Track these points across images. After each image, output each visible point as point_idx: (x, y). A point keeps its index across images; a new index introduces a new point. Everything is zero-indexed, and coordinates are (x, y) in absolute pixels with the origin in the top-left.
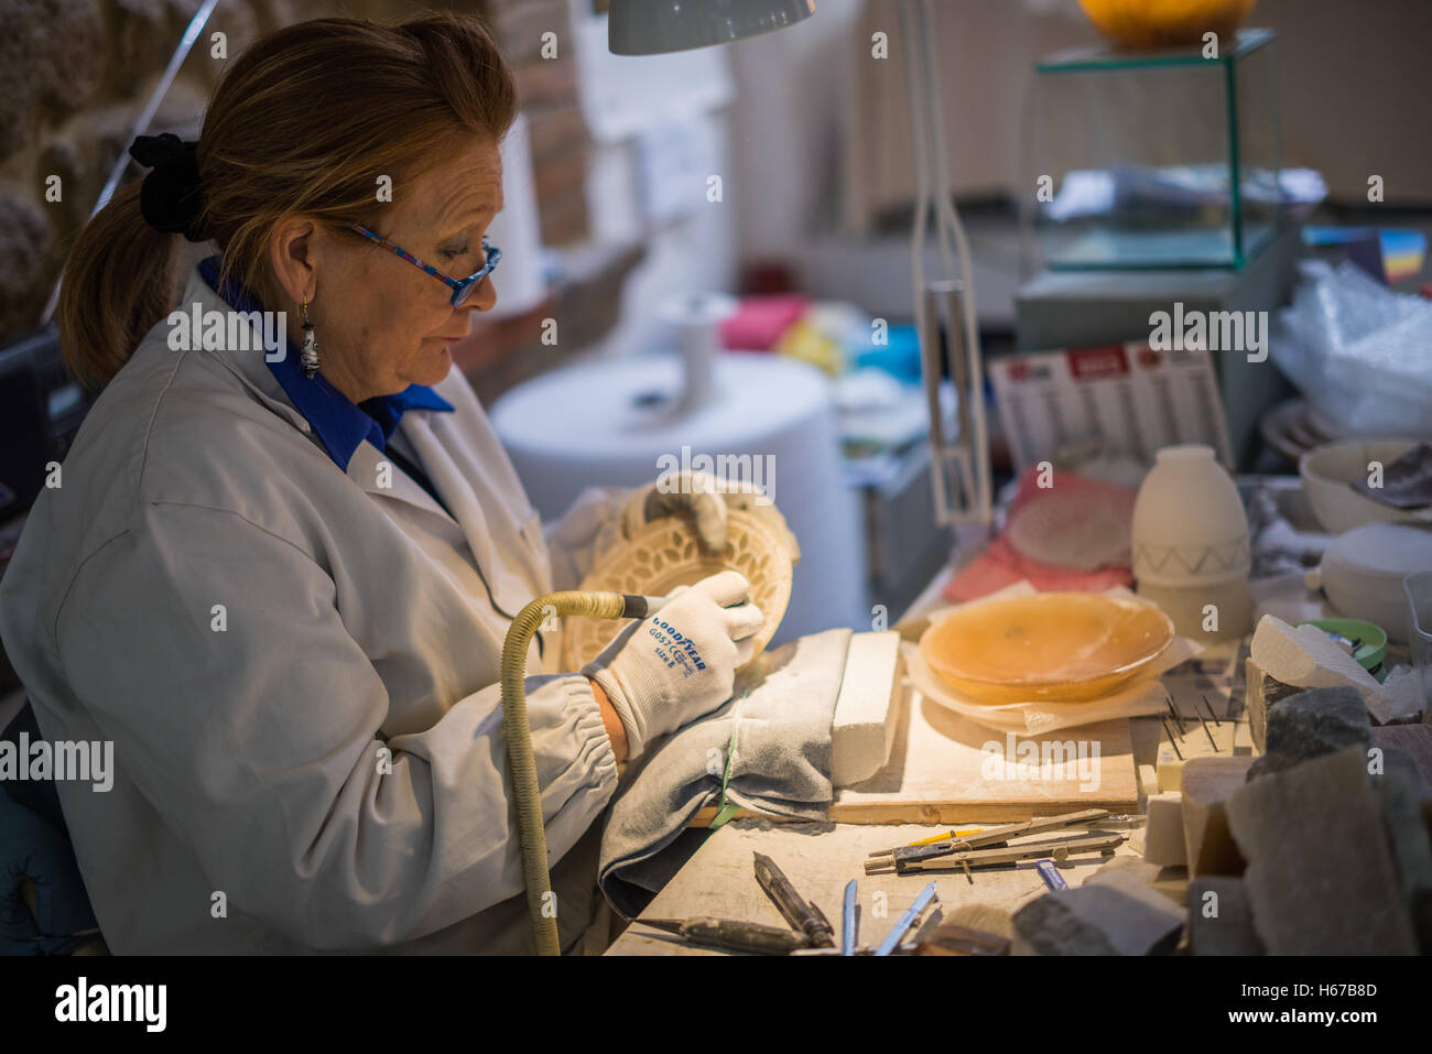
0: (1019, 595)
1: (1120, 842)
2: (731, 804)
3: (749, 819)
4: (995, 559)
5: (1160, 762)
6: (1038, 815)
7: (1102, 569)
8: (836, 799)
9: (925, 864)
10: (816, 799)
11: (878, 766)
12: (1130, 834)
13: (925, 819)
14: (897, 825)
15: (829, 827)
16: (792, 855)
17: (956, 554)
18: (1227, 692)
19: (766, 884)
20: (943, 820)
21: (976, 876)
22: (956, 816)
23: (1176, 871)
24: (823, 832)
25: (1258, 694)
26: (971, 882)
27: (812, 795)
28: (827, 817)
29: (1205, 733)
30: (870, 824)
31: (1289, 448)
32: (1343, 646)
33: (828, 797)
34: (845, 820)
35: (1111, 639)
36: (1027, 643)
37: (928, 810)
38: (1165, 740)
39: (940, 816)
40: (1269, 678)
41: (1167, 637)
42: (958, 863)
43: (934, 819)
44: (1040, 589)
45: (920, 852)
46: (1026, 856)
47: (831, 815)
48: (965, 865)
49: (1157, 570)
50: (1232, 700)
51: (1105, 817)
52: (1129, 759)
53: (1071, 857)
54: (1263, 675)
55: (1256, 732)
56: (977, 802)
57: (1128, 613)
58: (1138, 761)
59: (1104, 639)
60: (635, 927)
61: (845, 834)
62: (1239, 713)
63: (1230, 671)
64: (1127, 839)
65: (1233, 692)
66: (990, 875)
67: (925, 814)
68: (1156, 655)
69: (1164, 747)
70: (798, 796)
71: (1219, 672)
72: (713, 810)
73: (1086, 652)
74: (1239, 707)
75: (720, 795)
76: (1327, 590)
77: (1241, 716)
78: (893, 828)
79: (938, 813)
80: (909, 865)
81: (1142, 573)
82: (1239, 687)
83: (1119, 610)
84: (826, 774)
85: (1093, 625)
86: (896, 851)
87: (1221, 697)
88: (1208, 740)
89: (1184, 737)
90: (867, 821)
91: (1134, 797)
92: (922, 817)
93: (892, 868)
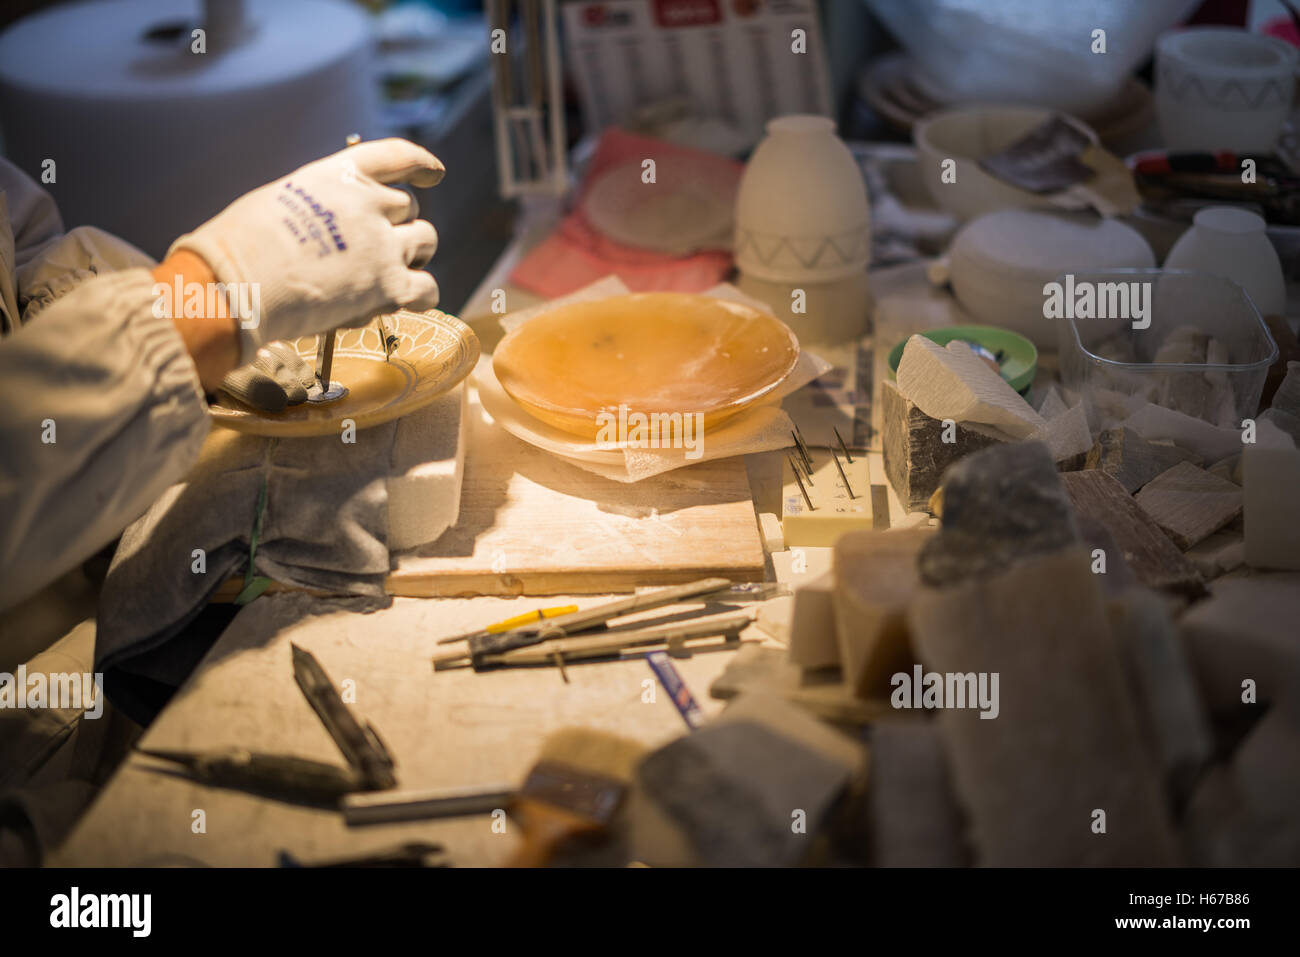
0: (608, 293)
1: (747, 624)
2: (261, 574)
3: (284, 592)
4: (569, 240)
5: (786, 513)
6: (643, 583)
7: (696, 254)
8: (394, 567)
9: (509, 657)
10: (368, 569)
11: (445, 526)
12: (758, 611)
13: (503, 590)
14: (470, 598)
15: (385, 603)
16: (339, 643)
17: (524, 230)
18: (849, 410)
19: (309, 693)
20: (526, 590)
21: (573, 671)
22: (542, 586)
23: (826, 673)
24: (378, 609)
25: (900, 426)
26: (566, 679)
27: (364, 564)
28: (383, 592)
29: (837, 471)
30: (435, 597)
31: (893, 112)
32: (985, 359)
33: (382, 566)
34: (403, 593)
35: (720, 351)
36: (620, 356)
37: (508, 580)
38: (790, 482)
39: (523, 587)
40: (916, 410)
41: (791, 355)
42: (550, 655)
43: (515, 590)
44: (634, 289)
45: (502, 641)
46: (633, 645)
47: (386, 587)
48: (558, 658)
49: (767, 262)
50: (857, 422)
51: (727, 588)
52: (748, 505)
53: (689, 644)
54: (909, 406)
55: (893, 469)
56: (568, 570)
57: (740, 319)
58: (759, 508)
59: (712, 351)
60: (137, 759)
61: (405, 610)
62: (867, 440)
63: (850, 384)
64: (755, 620)
65: (858, 411)
66: (589, 669)
67: (505, 584)
68: (781, 379)
69: (790, 491)
70: (346, 566)
71: (838, 385)
72: (238, 583)
73: (692, 368)
74: (866, 433)
75: (248, 563)
76: (957, 287)
77: (870, 445)
78: (464, 602)
79: (521, 583)
80: (488, 659)
81: (746, 263)
82: (863, 405)
83: (728, 315)
84: (381, 537)
85: (698, 333)
86: (471, 639)
87: (842, 417)
88: (840, 481)
89: (811, 477)
90: (432, 593)
91: (760, 561)
92: (501, 588)
93: (467, 662)
